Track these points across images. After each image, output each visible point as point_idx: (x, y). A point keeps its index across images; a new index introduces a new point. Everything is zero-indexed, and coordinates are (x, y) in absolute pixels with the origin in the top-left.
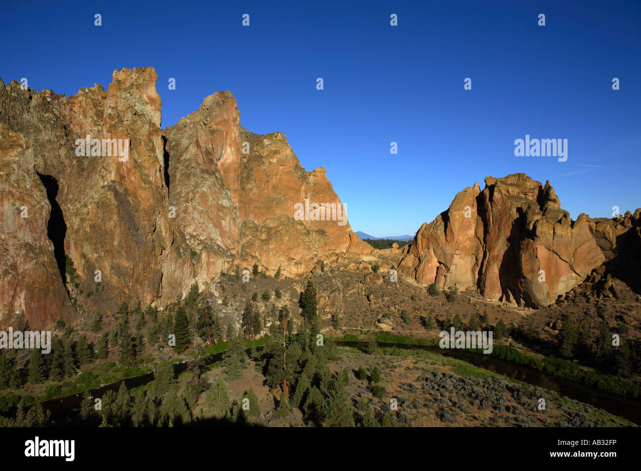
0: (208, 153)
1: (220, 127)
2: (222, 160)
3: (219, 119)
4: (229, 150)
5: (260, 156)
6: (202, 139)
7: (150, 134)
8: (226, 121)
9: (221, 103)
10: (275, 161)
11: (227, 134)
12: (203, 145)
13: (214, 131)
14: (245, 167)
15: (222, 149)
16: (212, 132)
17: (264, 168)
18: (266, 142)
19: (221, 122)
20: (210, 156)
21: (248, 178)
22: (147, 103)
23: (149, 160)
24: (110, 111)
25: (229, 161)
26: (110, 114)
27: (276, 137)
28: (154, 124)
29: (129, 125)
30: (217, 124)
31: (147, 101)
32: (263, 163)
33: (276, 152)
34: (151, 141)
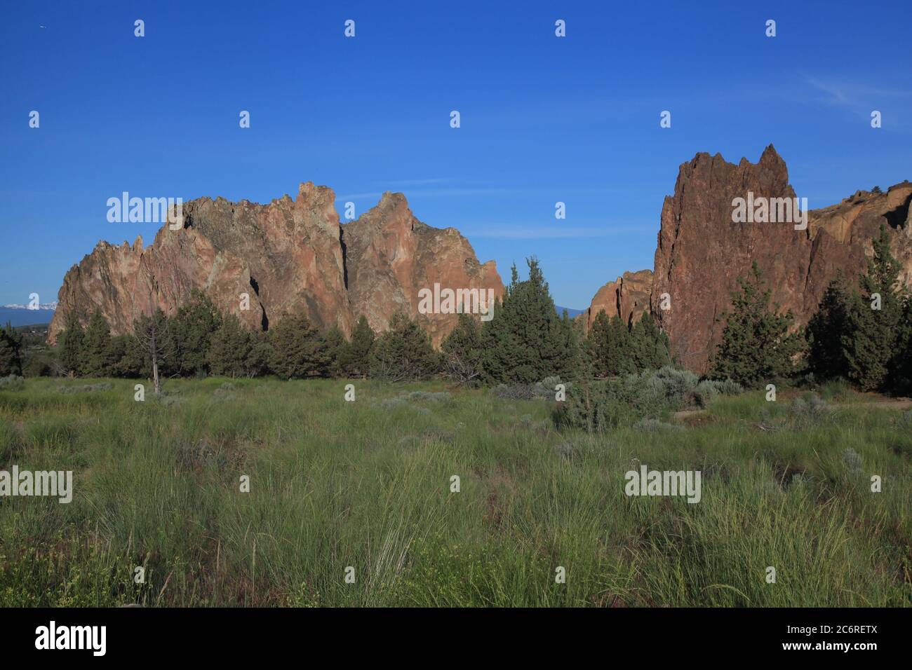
0: (382, 255)
1: (393, 230)
2: (395, 260)
3: (392, 223)
4: (402, 250)
5: (432, 254)
6: (377, 244)
7: (332, 247)
8: (399, 224)
9: (394, 206)
10: (445, 257)
11: (399, 235)
12: (377, 248)
13: (387, 234)
14: (418, 264)
15: (395, 250)
16: (386, 236)
17: (435, 264)
18: (438, 238)
19: (393, 225)
20: (384, 259)
21: (420, 275)
22: (328, 221)
23: (331, 271)
25: (402, 260)
26: (299, 232)
27: (447, 233)
28: (334, 238)
29: (314, 242)
30: (389, 228)
31: (328, 219)
32: (434, 260)
33: (447, 248)
34: (331, 253)
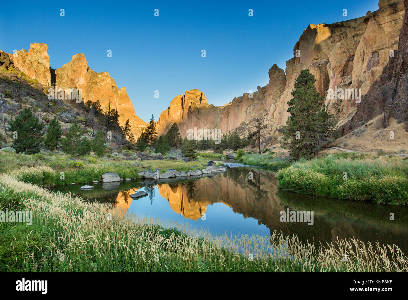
0: (72, 80)
1: (78, 69)
2: (79, 83)
3: (77, 66)
4: (82, 79)
5: (97, 82)
6: (70, 75)
7: (45, 71)
8: (81, 67)
9: (79, 59)
10: (103, 84)
11: (81, 72)
12: (70, 77)
13: (75, 71)
14: (90, 86)
15: (79, 79)
16: (74, 71)
17: (98, 87)
18: (100, 76)
19: (78, 67)
20: (73, 81)
21: (90, 91)
22: (44, 59)
23: (44, 82)
24: (28, 62)
25: (82, 84)
26: (28, 63)
27: (104, 74)
28: (46, 67)
29: (36, 68)
30: (76, 68)
31: (44, 58)
32: (97, 85)
33: (104, 80)
34: (45, 74)
